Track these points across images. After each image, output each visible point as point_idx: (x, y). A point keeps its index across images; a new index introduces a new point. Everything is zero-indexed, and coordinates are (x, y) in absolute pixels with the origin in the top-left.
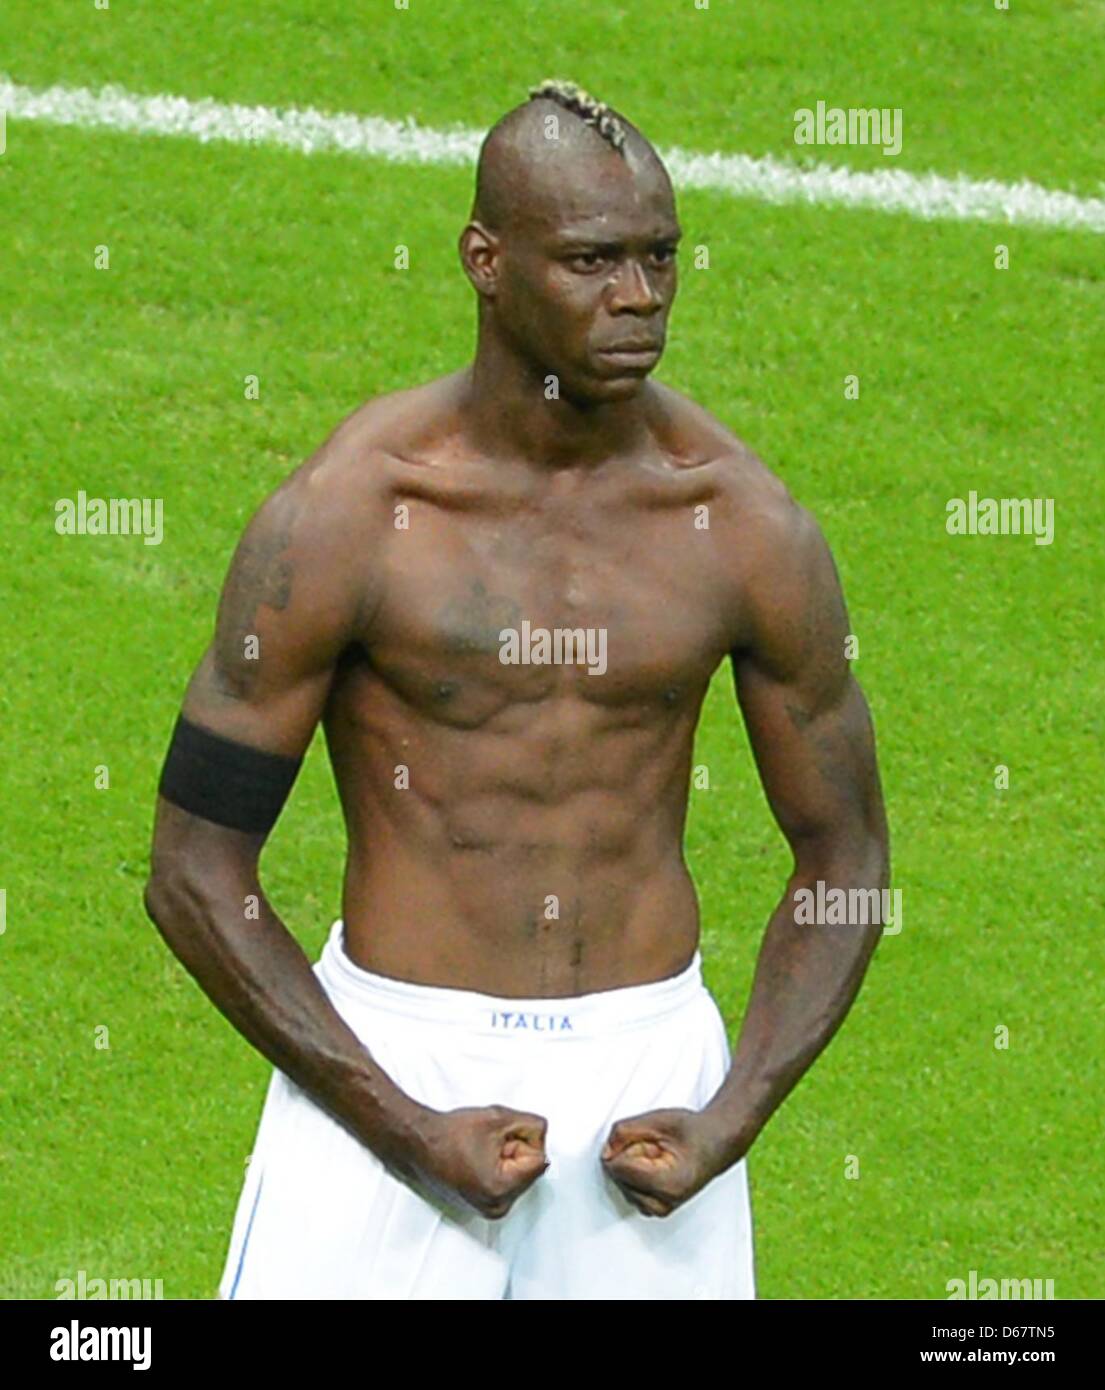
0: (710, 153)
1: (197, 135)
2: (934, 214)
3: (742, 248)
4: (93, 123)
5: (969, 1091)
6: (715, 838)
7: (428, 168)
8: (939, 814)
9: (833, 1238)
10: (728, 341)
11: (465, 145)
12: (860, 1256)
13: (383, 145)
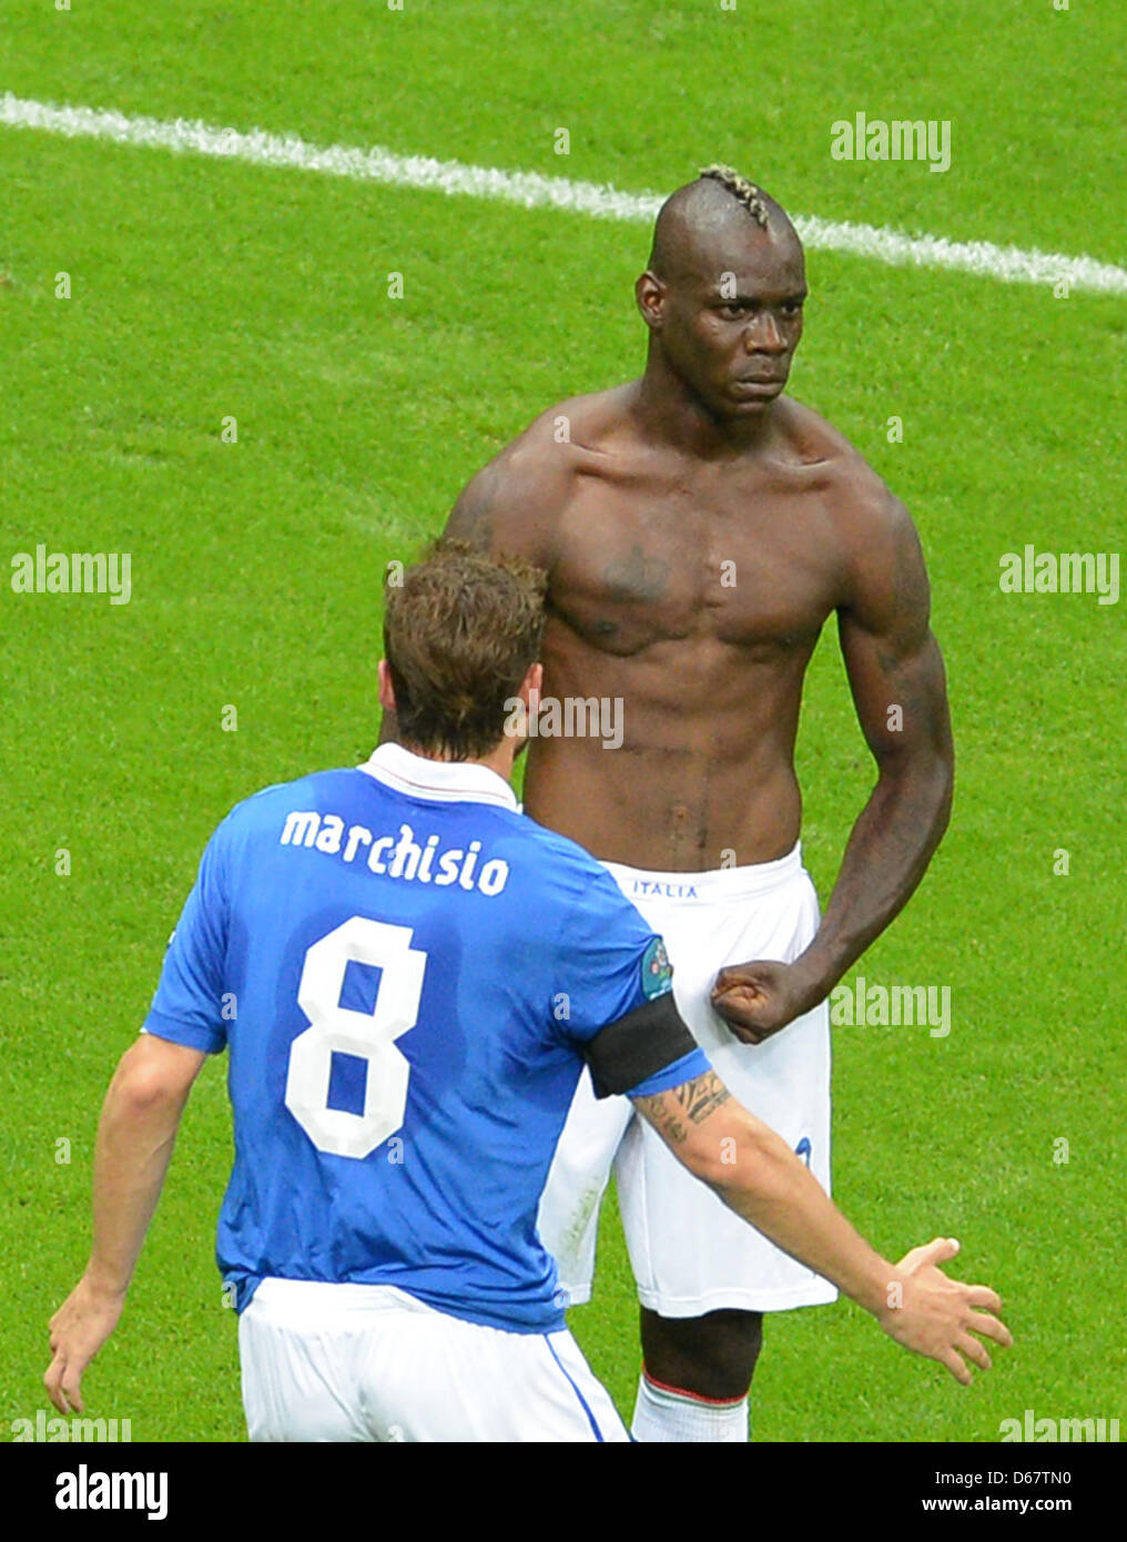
0: (842, 222)
1: (444, 189)
2: (1013, 277)
3: (862, 296)
4: (363, 174)
5: (1007, 961)
6: (820, 754)
7: (621, 223)
8: (995, 744)
9: (895, 1069)
10: (849, 368)
11: (649, 207)
12: (915, 1083)
13: (589, 204)
